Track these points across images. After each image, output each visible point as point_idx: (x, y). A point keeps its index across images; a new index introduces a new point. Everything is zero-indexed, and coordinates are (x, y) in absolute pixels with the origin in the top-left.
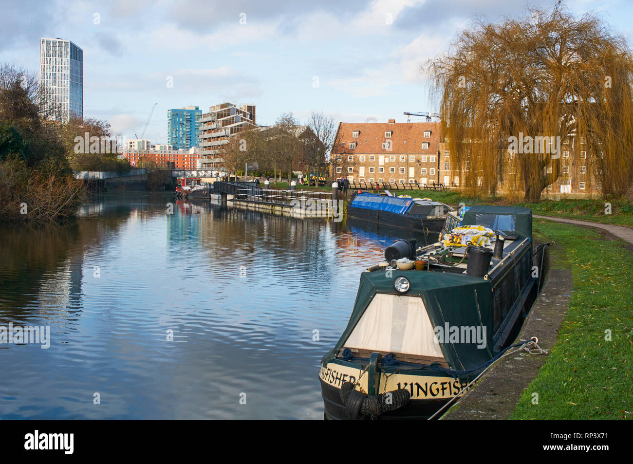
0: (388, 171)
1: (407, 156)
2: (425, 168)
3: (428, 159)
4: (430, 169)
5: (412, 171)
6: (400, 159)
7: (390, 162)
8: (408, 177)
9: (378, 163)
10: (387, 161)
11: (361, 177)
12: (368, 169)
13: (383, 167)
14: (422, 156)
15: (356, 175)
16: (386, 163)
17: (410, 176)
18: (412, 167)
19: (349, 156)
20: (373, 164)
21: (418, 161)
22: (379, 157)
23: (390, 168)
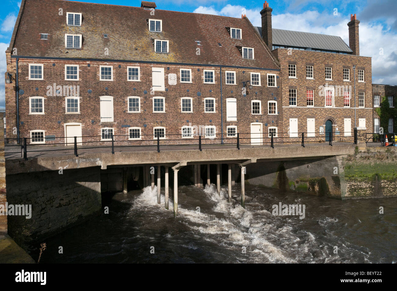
0: (176, 107)
1: (218, 71)
2: (258, 101)
3: (264, 80)
4: (269, 101)
5: (231, 106)
6: (203, 77)
7: (179, 84)
8: (223, 122)
9: (150, 86)
10: (172, 80)
11: (105, 125)
12: (125, 103)
13: (164, 98)
14: (252, 73)
15: (89, 121)
16: (170, 86)
17: (228, 120)
18: (232, 97)
19: (66, 66)
20: (135, 89)
21: (244, 83)
22: (151, 71)
23: (182, 98)
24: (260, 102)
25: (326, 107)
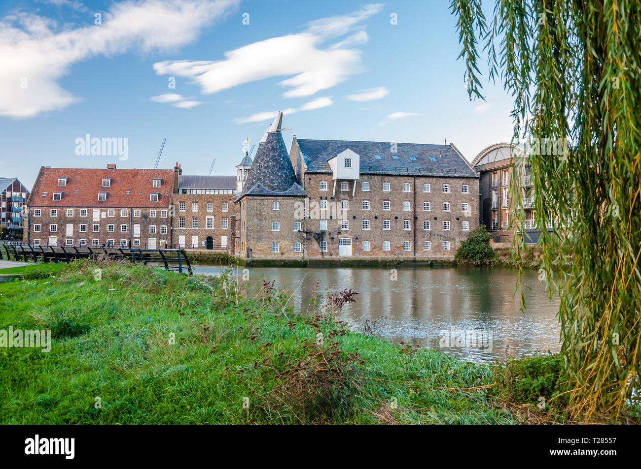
0: (105, 229)
1: (130, 210)
2: (154, 226)
3: (158, 213)
4: (161, 226)
5: (137, 230)
6: (121, 214)
7: (107, 218)
8: (131, 237)
9: (92, 219)
10: (104, 216)
11: (68, 238)
12: (79, 227)
13: (99, 225)
14: (150, 210)
15: (61, 235)
16: (102, 219)
17: (135, 236)
18: (138, 224)
19: (51, 210)
20: (84, 221)
21: (145, 216)
22: (93, 211)
23: (108, 225)
24: (155, 226)
25: (206, 228)
